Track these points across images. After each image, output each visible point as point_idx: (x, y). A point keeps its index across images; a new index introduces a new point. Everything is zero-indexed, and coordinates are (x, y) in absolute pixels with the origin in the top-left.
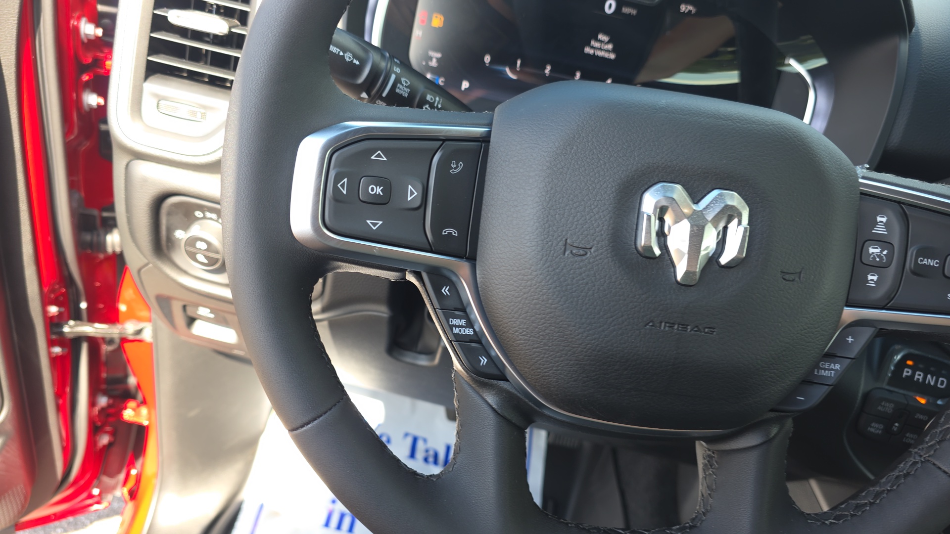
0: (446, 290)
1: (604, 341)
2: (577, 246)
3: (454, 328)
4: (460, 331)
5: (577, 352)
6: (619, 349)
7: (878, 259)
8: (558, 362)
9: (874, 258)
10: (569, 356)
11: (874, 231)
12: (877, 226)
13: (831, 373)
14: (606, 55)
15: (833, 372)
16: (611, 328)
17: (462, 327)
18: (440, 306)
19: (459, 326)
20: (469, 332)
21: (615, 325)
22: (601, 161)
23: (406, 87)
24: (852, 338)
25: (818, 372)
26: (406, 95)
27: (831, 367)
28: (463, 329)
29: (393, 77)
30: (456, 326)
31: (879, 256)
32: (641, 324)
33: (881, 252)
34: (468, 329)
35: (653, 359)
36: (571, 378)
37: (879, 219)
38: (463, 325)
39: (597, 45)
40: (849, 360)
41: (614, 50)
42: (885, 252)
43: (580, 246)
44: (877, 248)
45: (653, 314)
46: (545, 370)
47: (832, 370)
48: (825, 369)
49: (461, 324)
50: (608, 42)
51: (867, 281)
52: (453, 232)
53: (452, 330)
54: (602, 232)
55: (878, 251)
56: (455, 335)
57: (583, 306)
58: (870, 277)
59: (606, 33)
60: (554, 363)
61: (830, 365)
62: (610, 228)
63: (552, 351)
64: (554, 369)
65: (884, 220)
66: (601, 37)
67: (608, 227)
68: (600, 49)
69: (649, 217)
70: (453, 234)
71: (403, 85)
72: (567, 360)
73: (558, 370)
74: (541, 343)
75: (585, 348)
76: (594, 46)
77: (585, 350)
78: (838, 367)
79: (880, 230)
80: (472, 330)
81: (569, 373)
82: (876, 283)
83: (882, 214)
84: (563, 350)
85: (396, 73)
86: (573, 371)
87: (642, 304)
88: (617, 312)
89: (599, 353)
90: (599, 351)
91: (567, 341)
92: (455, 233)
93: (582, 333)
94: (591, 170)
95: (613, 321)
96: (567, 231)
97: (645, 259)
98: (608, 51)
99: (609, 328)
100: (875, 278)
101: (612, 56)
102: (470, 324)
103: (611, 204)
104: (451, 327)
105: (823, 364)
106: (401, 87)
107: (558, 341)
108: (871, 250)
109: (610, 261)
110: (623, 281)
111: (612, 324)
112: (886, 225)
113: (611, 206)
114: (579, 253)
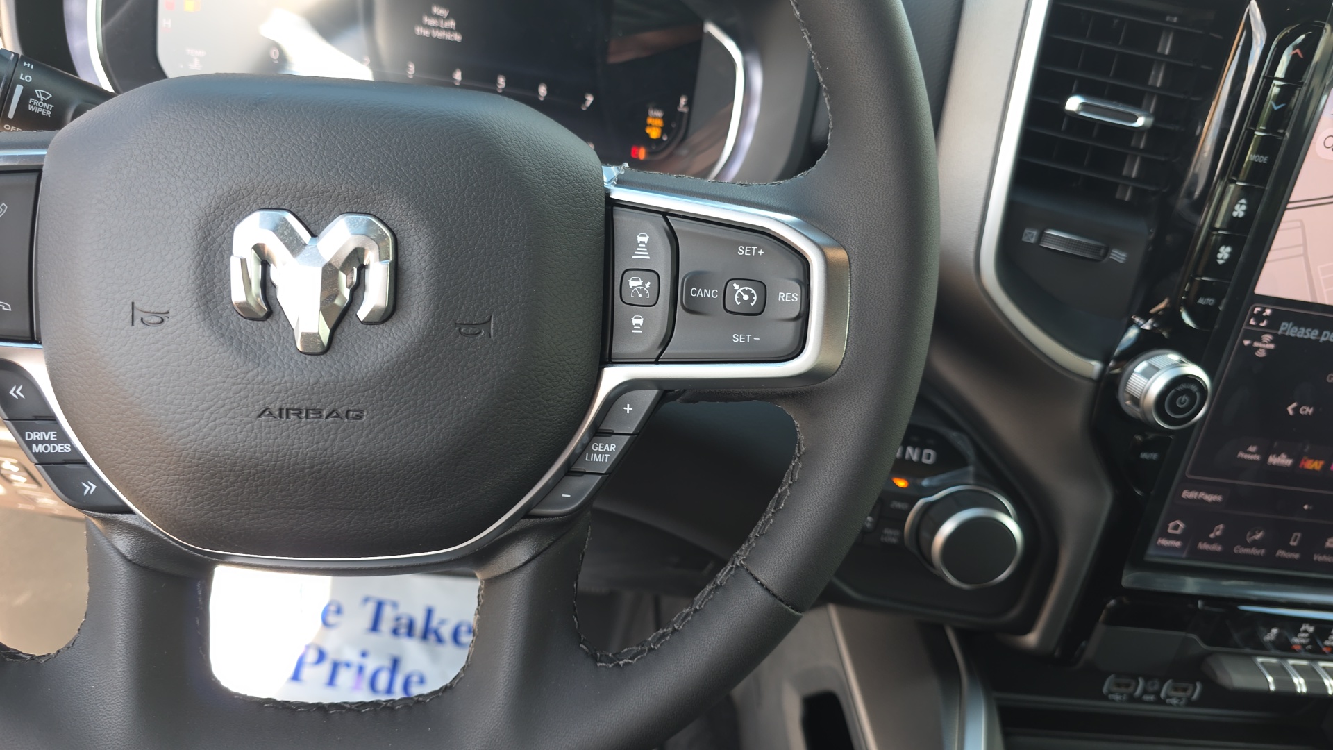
0: (18, 392)
1: (204, 444)
2: (148, 311)
3: (34, 446)
4: (46, 448)
5: (172, 463)
6: (227, 452)
7: (640, 296)
8: (153, 480)
9: (636, 294)
10: (165, 470)
11: (634, 257)
12: (638, 249)
13: (605, 457)
14: (449, 36)
15: (607, 455)
16: (210, 425)
17: (49, 442)
18: (8, 416)
19: (43, 442)
20: (61, 450)
21: (215, 420)
22: (171, 187)
23: (44, 101)
24: (630, 407)
25: (589, 458)
26: (49, 113)
27: (605, 449)
28: (52, 445)
29: (19, 89)
30: (37, 442)
31: (641, 291)
32: (253, 414)
33: (643, 285)
34: (60, 445)
35: (279, 463)
36: (176, 501)
37: (640, 239)
38: (52, 439)
39: (433, 22)
40: (629, 437)
41: (458, 29)
42: (648, 285)
43: (152, 311)
44: (638, 280)
45: (267, 399)
46: (142, 493)
47: (606, 452)
48: (598, 453)
49: (47, 439)
50: (448, 18)
51: (632, 327)
52: (3, 306)
53: (31, 448)
54: (181, 288)
55: (639, 283)
56: (36, 455)
57: (167, 396)
58: (635, 321)
59: (442, 5)
60: (149, 482)
61: (604, 446)
62: (190, 282)
63: (143, 465)
64: (152, 489)
65: (645, 239)
66: (436, 10)
67: (188, 280)
68: (439, 28)
69: (243, 262)
70: (4, 309)
71: (39, 99)
72: (164, 475)
73: (157, 491)
74: (127, 455)
75: (181, 456)
76: (429, 24)
77: (181, 458)
78: (613, 447)
79: (641, 254)
80: (69, 445)
81: (172, 494)
82: (642, 328)
83: (643, 232)
84: (155, 462)
85: (23, 83)
86: (176, 490)
87: (249, 386)
88: (215, 400)
89: (201, 462)
90: (200, 459)
91: (156, 448)
92: (6, 307)
93: (172, 435)
94: (159, 200)
95: (212, 413)
96: (132, 290)
97: (251, 321)
98: (449, 30)
99: (208, 424)
100: (640, 321)
101: (457, 37)
102: (63, 438)
103: (187, 247)
104: (29, 444)
105: (595, 445)
106: (36, 102)
107: (146, 450)
108: (632, 284)
109: (196, 328)
110: (217, 355)
111: (211, 419)
112: (649, 246)
113: (189, 249)
114: (152, 321)
